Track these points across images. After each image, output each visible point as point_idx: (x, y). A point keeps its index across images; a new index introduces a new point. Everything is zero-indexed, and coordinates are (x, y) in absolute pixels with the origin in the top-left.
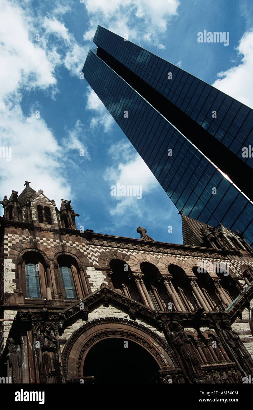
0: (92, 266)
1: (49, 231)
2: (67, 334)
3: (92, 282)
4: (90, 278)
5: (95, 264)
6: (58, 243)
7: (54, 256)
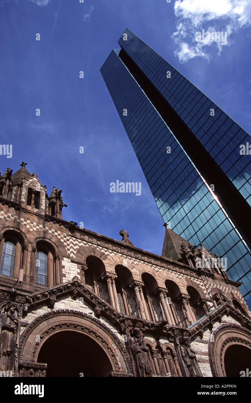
0: (68, 257)
1: (34, 214)
2: (30, 318)
3: (65, 273)
4: (64, 268)
5: (72, 256)
6: (41, 228)
7: (34, 240)
